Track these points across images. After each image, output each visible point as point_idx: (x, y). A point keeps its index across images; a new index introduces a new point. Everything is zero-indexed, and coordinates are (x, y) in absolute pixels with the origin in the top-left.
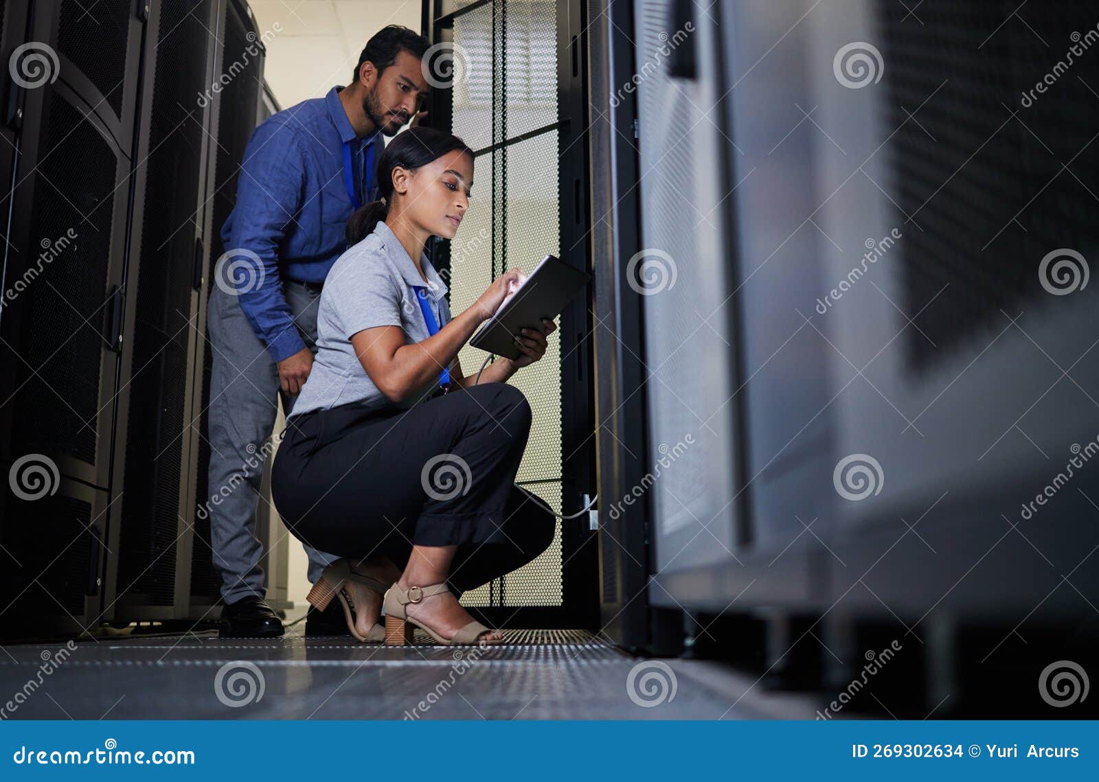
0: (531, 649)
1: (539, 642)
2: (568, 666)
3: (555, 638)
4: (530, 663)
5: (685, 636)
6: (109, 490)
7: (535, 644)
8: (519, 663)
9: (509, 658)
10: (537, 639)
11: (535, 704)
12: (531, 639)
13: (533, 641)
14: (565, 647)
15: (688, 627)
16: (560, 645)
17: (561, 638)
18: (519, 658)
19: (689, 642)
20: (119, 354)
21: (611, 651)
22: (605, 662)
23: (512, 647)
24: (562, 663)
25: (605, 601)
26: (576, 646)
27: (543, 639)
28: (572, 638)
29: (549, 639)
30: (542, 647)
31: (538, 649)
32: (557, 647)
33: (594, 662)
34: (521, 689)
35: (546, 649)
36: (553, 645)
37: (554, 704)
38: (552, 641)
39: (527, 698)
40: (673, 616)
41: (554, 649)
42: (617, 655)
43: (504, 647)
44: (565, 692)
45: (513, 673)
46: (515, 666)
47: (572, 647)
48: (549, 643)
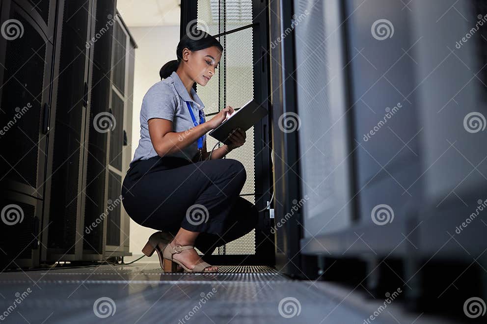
0: (242, 275)
1: (246, 272)
2: (260, 284)
3: (253, 270)
4: (241, 282)
5: (319, 269)
6: (43, 200)
7: (244, 272)
8: (236, 283)
9: (231, 280)
10: (245, 270)
11: (244, 305)
12: (242, 270)
13: (243, 272)
14: (258, 274)
15: (321, 264)
16: (256, 273)
17: (256, 270)
18: (236, 280)
19: (321, 272)
20: (48, 136)
21: (281, 277)
22: (279, 282)
23: (233, 274)
24: (257, 282)
25: (278, 252)
26: (264, 274)
27: (247, 270)
28: (262, 270)
29: (250, 270)
30: (247, 274)
31: (245, 275)
32: (254, 274)
33: (273, 282)
34: (236, 296)
35: (249, 276)
36: (252, 273)
37: (254, 305)
38: (252, 272)
39: (239, 301)
40: (312, 259)
41: (253, 275)
42: (284, 278)
43: (229, 274)
44: (259, 298)
45: (233, 288)
46: (234, 284)
47: (262, 274)
48: (251, 272)
